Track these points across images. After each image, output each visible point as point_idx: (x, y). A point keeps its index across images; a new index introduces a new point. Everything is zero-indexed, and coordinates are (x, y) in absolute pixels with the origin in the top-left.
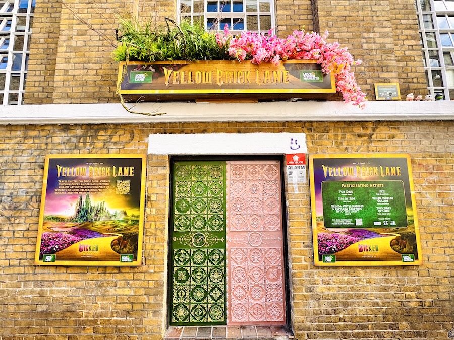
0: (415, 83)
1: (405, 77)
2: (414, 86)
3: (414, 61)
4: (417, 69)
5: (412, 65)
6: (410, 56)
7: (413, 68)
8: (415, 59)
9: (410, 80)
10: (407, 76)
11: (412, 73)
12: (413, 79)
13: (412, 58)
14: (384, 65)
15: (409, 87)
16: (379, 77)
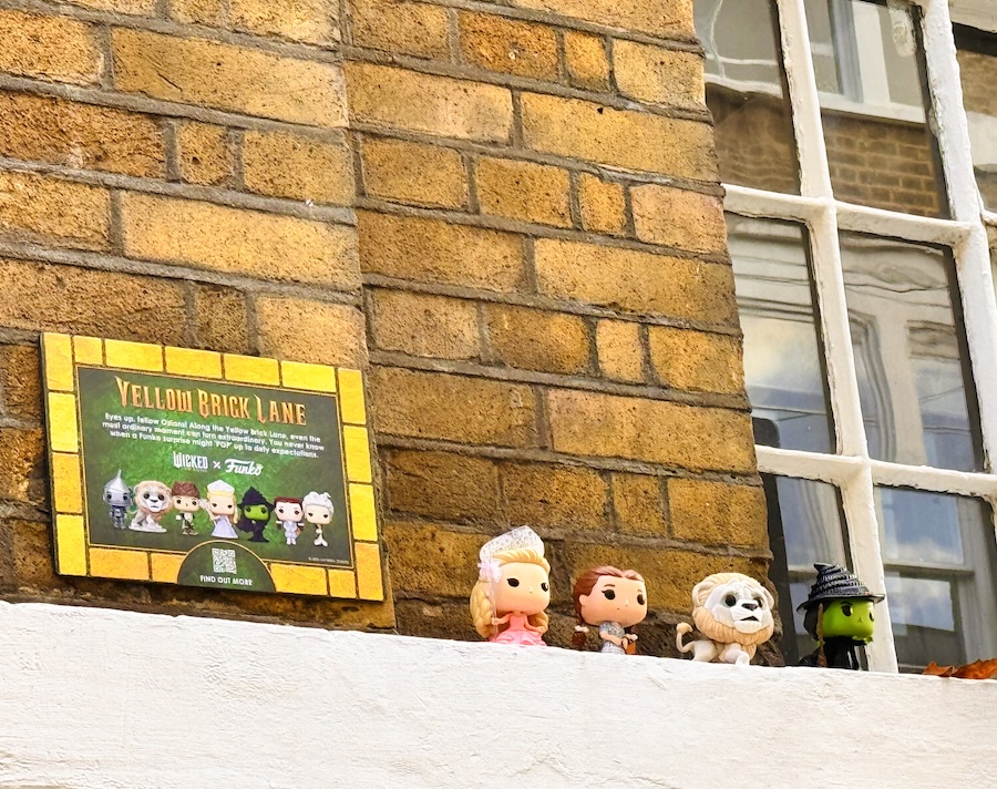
0: (619, 388)
1: (504, 289)
2: (607, 422)
3: (607, 93)
4: (646, 201)
5: (587, 151)
6: (558, 25)
7: (591, 183)
8: (622, 76)
9: (563, 334)
10: (528, 278)
11: (581, 251)
12: (590, 322)
13: (588, 57)
14: (193, 90)
15: (540, 425)
16: (114, 245)
